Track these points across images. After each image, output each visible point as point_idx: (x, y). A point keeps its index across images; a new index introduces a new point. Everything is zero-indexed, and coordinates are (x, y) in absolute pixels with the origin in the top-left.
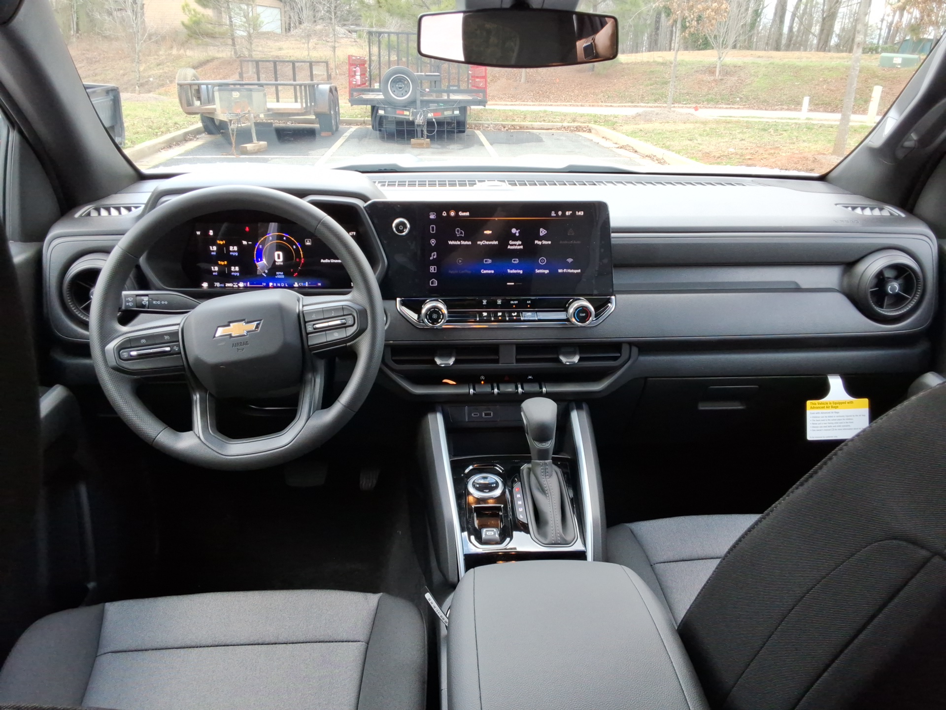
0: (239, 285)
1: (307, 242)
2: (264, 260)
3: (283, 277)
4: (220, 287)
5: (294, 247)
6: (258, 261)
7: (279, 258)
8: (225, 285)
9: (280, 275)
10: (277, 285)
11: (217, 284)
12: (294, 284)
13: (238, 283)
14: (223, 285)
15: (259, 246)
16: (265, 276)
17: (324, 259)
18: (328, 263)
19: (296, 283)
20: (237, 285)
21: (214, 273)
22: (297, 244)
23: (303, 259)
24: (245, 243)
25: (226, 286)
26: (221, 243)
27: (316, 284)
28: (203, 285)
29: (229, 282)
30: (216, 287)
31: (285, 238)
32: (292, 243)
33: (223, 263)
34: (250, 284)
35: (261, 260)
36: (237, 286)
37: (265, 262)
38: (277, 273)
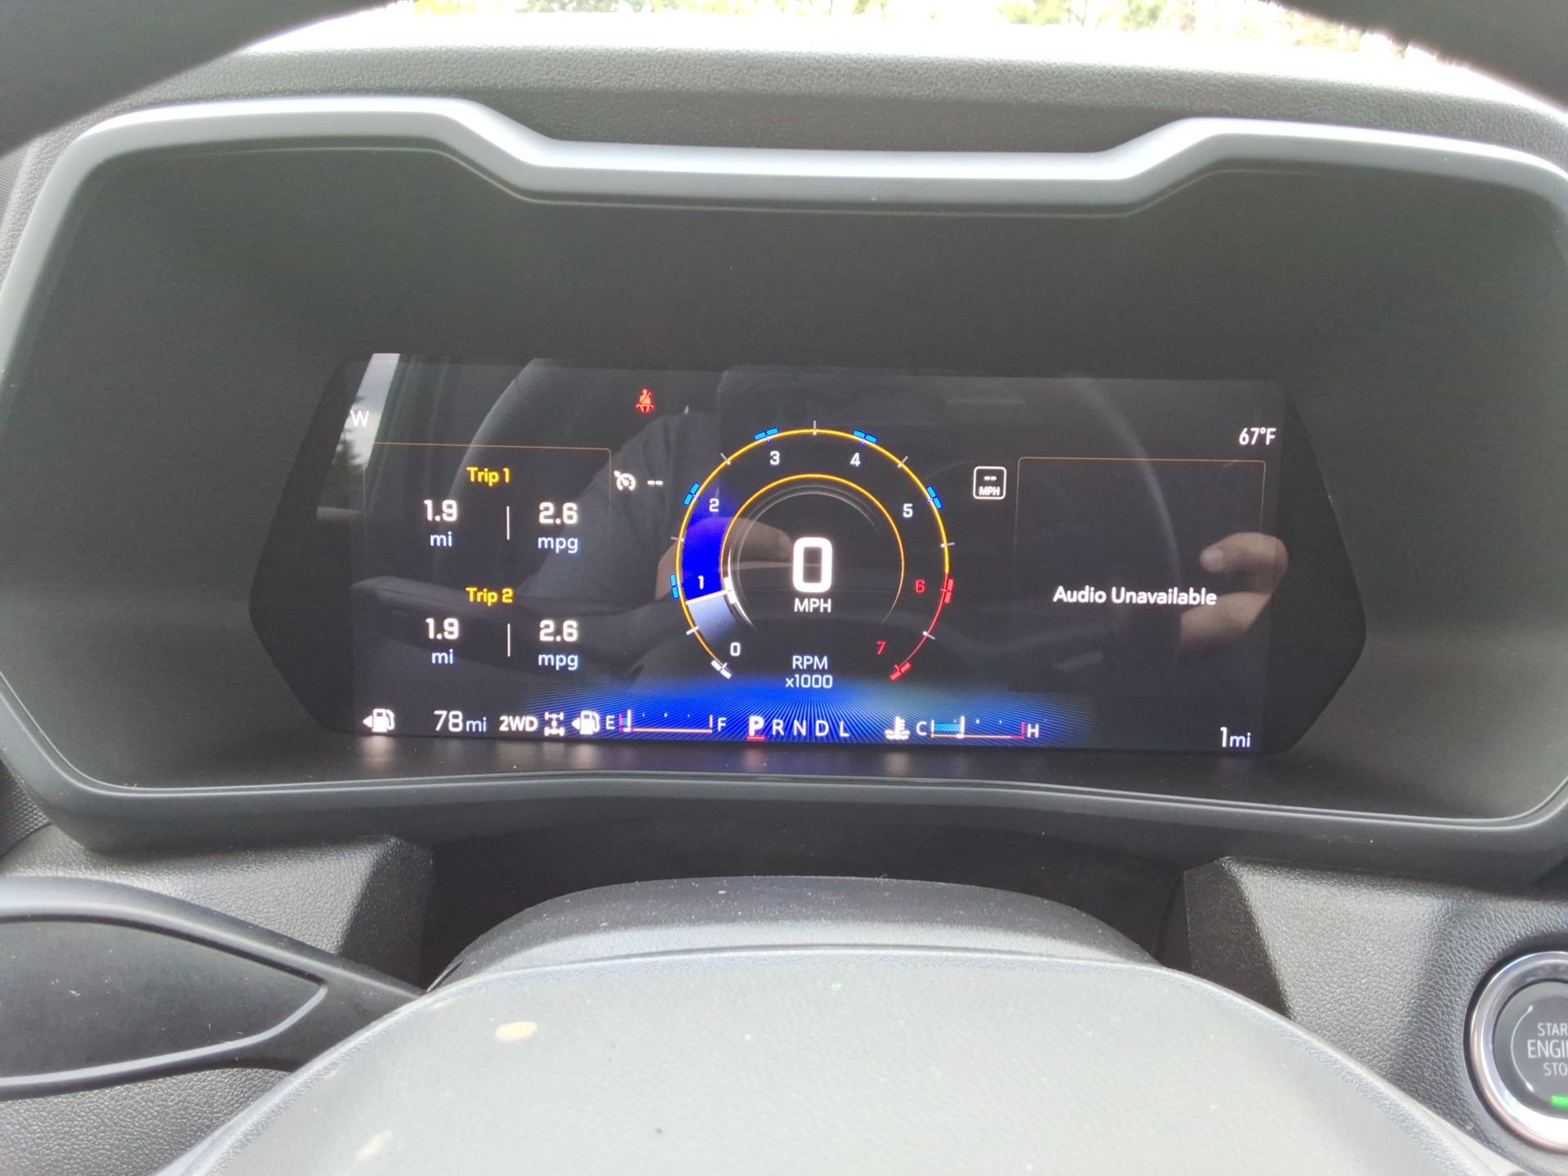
0: (576, 724)
1: (981, 483)
2: (728, 582)
3: (825, 682)
4: (463, 736)
5: (908, 511)
6: (692, 591)
7: (812, 574)
8: (495, 723)
9: (810, 670)
10: (788, 727)
11: (453, 720)
12: (891, 727)
13: (572, 714)
14: (482, 726)
15: (703, 502)
16: (728, 675)
17: (1074, 585)
18: (1091, 606)
19: (899, 723)
20: (560, 723)
21: (437, 657)
22: (928, 494)
23: (951, 582)
24: (625, 481)
25: (503, 728)
26: (491, 478)
27: (1016, 729)
28: (368, 722)
29: (518, 711)
30: (446, 734)
31: (856, 460)
32: (895, 489)
33: (490, 598)
34: (637, 722)
35: (714, 585)
36: (562, 732)
37: (734, 599)
38: (797, 661)
